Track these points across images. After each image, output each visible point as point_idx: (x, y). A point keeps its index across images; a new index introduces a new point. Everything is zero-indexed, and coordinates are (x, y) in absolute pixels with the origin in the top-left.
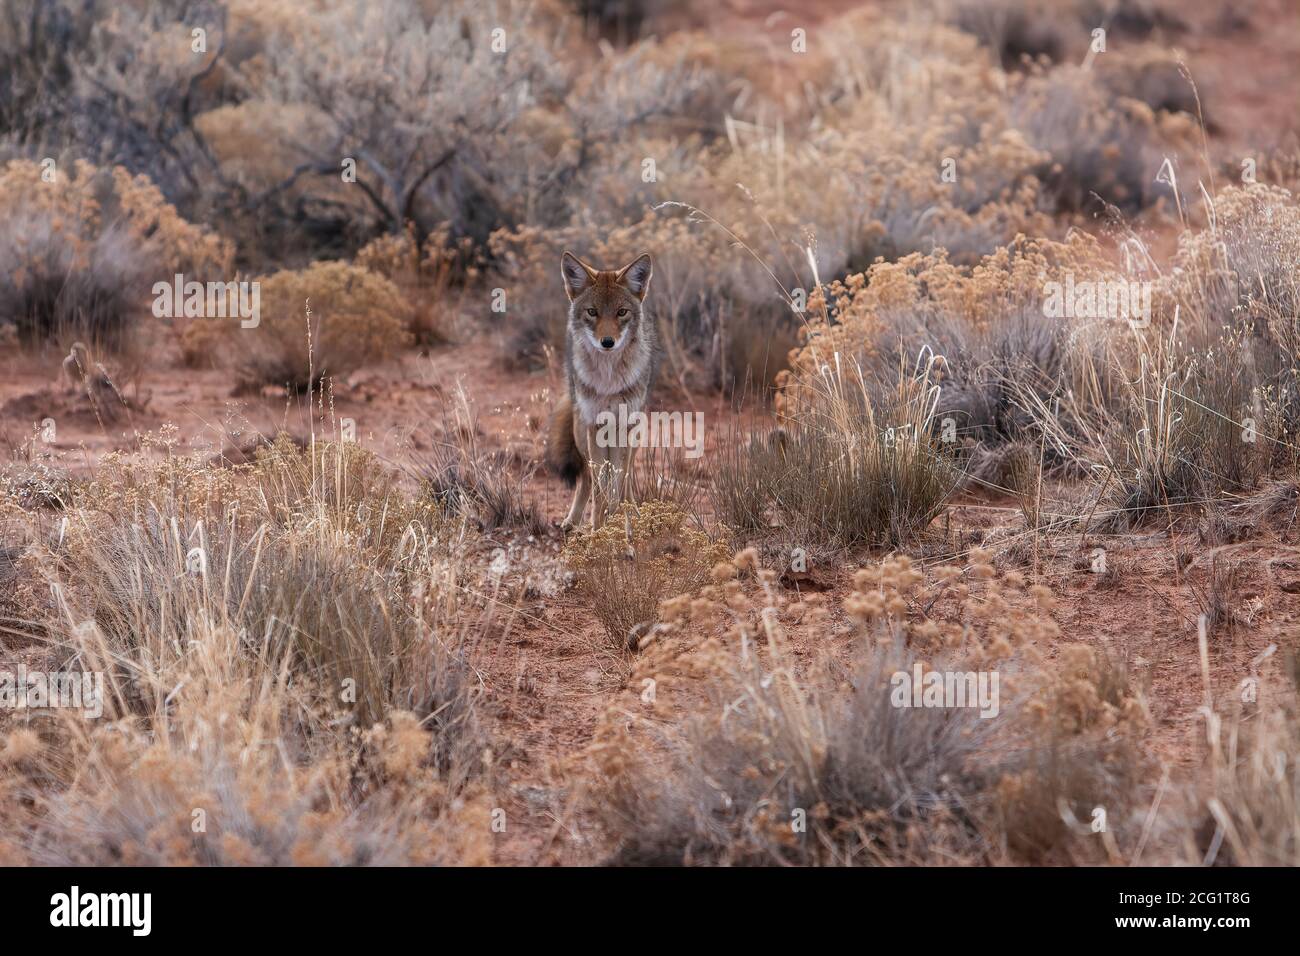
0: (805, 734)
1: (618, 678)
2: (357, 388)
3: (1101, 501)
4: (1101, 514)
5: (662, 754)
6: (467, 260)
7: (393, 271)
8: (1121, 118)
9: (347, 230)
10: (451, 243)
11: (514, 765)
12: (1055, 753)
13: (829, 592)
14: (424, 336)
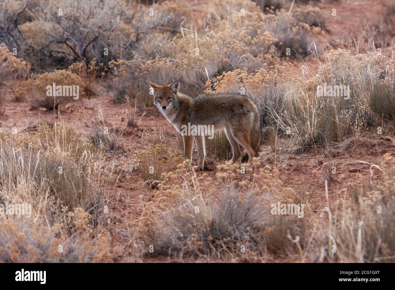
0: (205, 215)
1: (148, 197)
2: (68, 108)
3: (295, 144)
4: (295, 148)
5: (162, 220)
6: (102, 70)
7: (79, 73)
8: (301, 28)
9: (65, 60)
10: (97, 65)
11: (117, 223)
12: (281, 221)
13: (212, 171)
14: (89, 93)
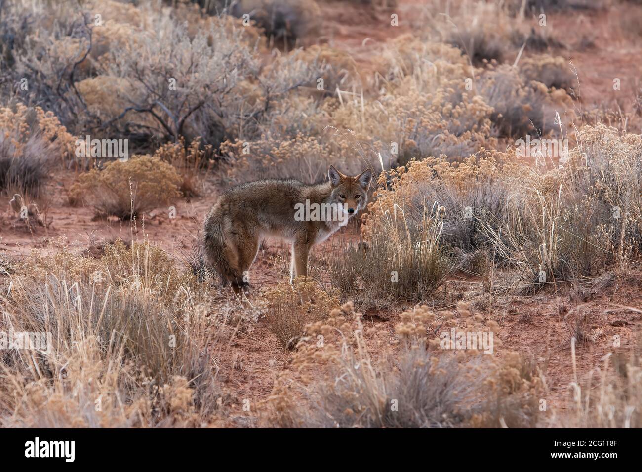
0: (376, 392)
1: (283, 363)
2: (154, 218)
3: (522, 280)
4: (522, 286)
5: (305, 402)
6: (209, 155)
7: (173, 160)
8: (532, 90)
9: (150, 140)
10: (201, 147)
11: (233, 406)
12: (499, 404)
13: (387, 322)
14: (188, 192)
